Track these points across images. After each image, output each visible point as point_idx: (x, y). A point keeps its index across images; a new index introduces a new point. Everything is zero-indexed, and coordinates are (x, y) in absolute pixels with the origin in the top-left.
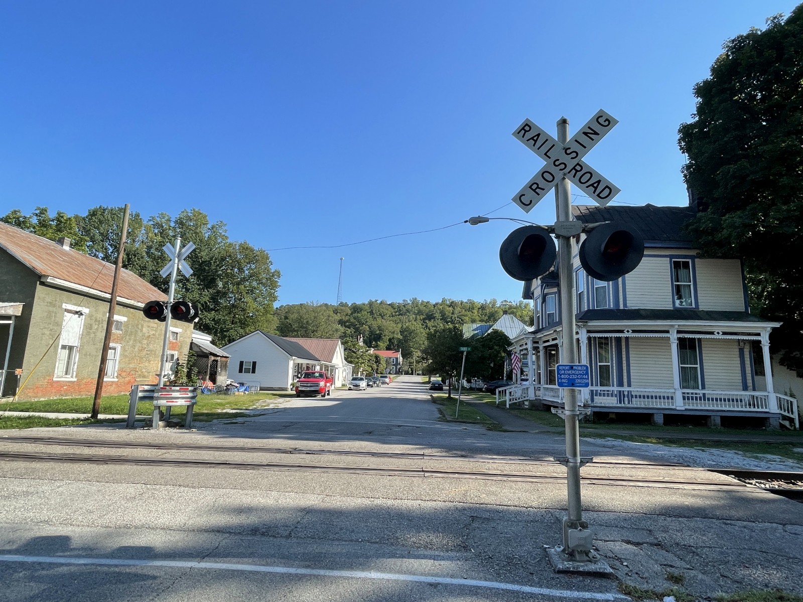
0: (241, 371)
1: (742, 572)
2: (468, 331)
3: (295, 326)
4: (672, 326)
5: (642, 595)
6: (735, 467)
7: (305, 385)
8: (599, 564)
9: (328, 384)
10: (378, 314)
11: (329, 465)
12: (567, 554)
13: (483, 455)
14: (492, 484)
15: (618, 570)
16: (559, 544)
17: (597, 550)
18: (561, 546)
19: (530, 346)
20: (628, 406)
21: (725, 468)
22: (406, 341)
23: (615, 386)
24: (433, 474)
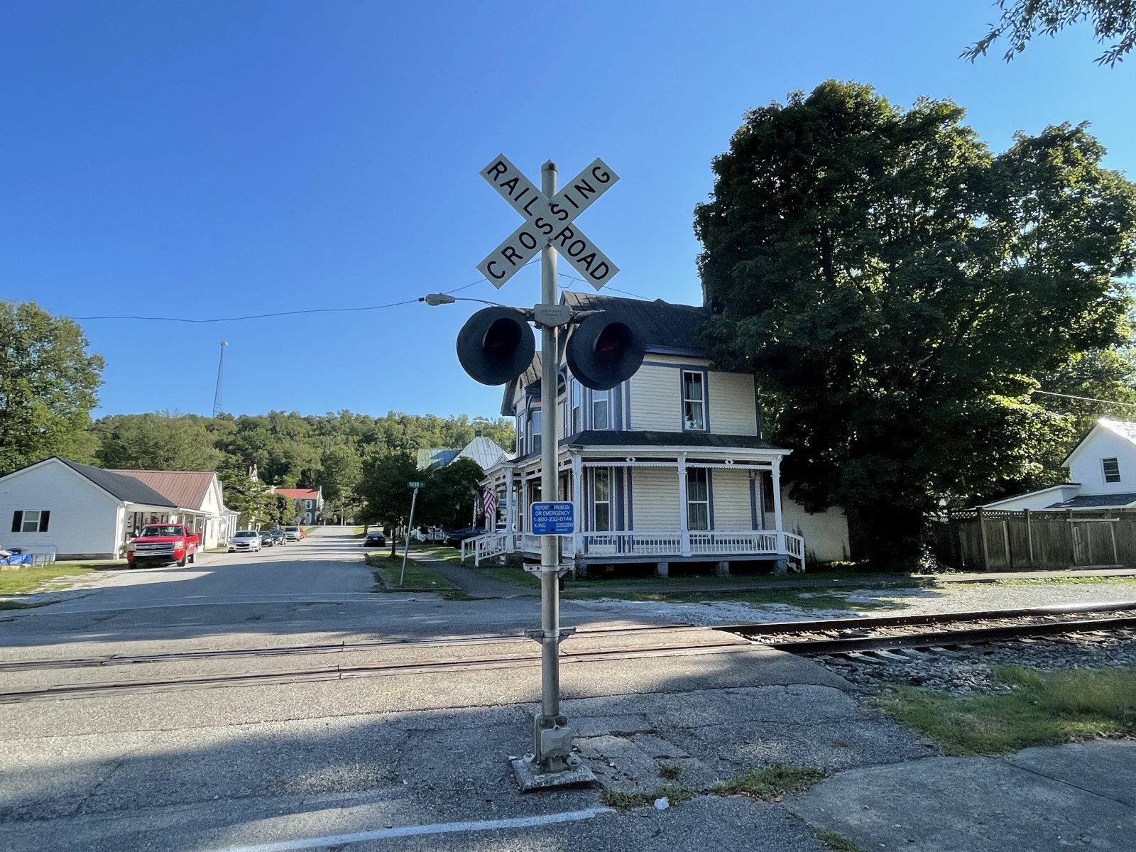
0: (16, 527)
1: (742, 751)
2: (424, 459)
3: (133, 450)
4: (681, 453)
5: (629, 802)
6: (741, 623)
7: (146, 547)
8: (580, 771)
9: (191, 545)
10: (285, 433)
11: (174, 678)
12: (538, 765)
13: (435, 637)
14: (443, 678)
15: (603, 774)
16: (529, 753)
17: (579, 751)
18: (532, 755)
19: (509, 480)
20: (628, 555)
21: (732, 624)
22: (330, 474)
23: (615, 530)
24: (353, 674)
